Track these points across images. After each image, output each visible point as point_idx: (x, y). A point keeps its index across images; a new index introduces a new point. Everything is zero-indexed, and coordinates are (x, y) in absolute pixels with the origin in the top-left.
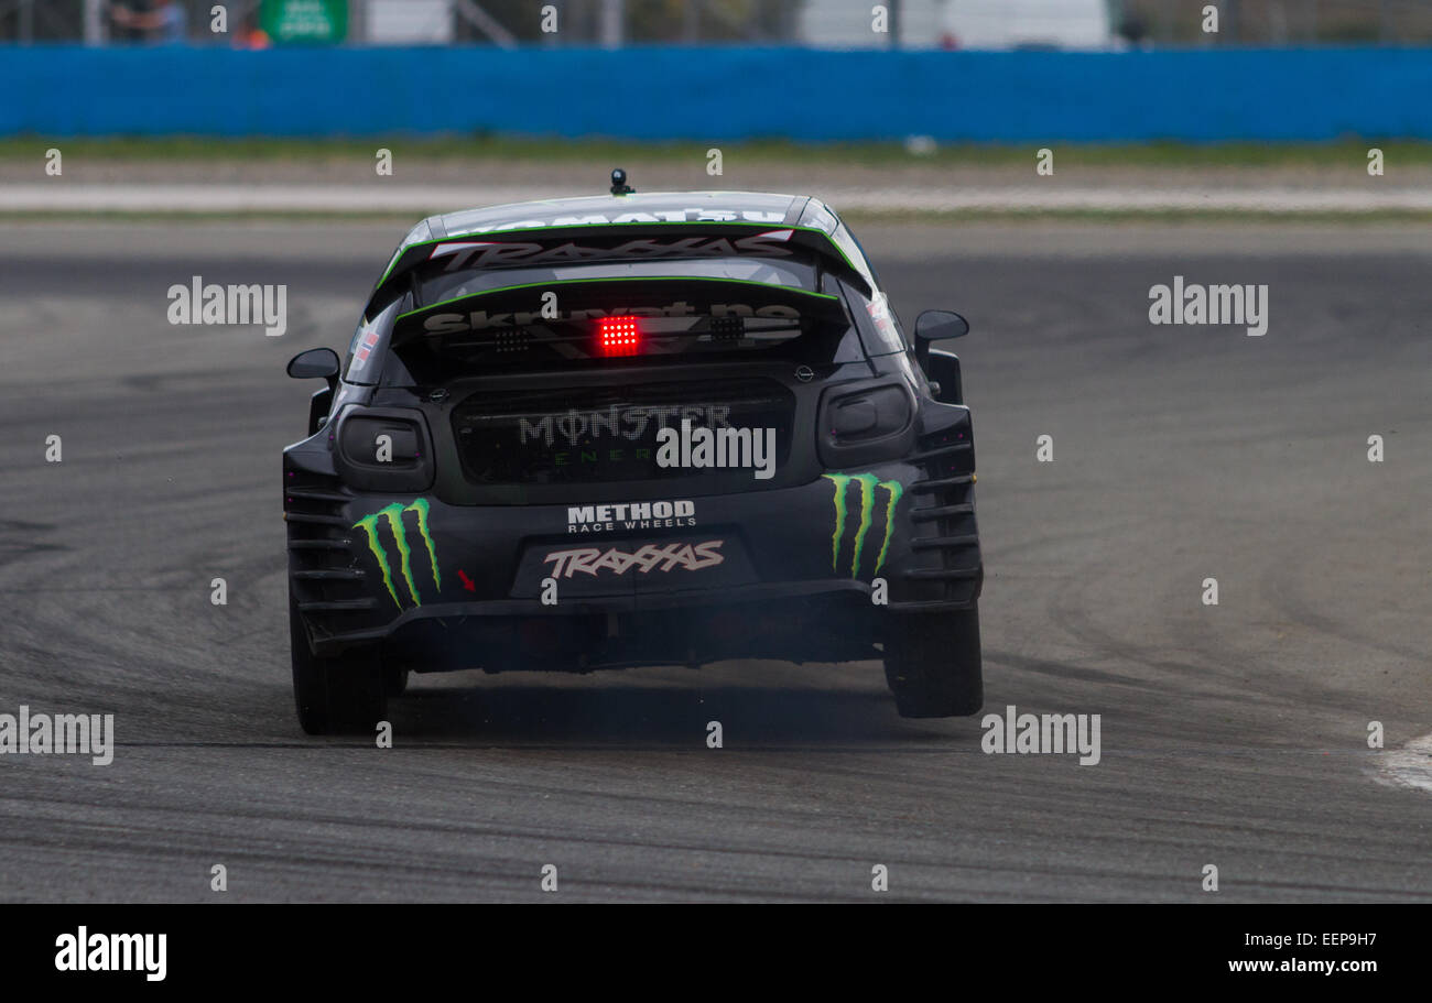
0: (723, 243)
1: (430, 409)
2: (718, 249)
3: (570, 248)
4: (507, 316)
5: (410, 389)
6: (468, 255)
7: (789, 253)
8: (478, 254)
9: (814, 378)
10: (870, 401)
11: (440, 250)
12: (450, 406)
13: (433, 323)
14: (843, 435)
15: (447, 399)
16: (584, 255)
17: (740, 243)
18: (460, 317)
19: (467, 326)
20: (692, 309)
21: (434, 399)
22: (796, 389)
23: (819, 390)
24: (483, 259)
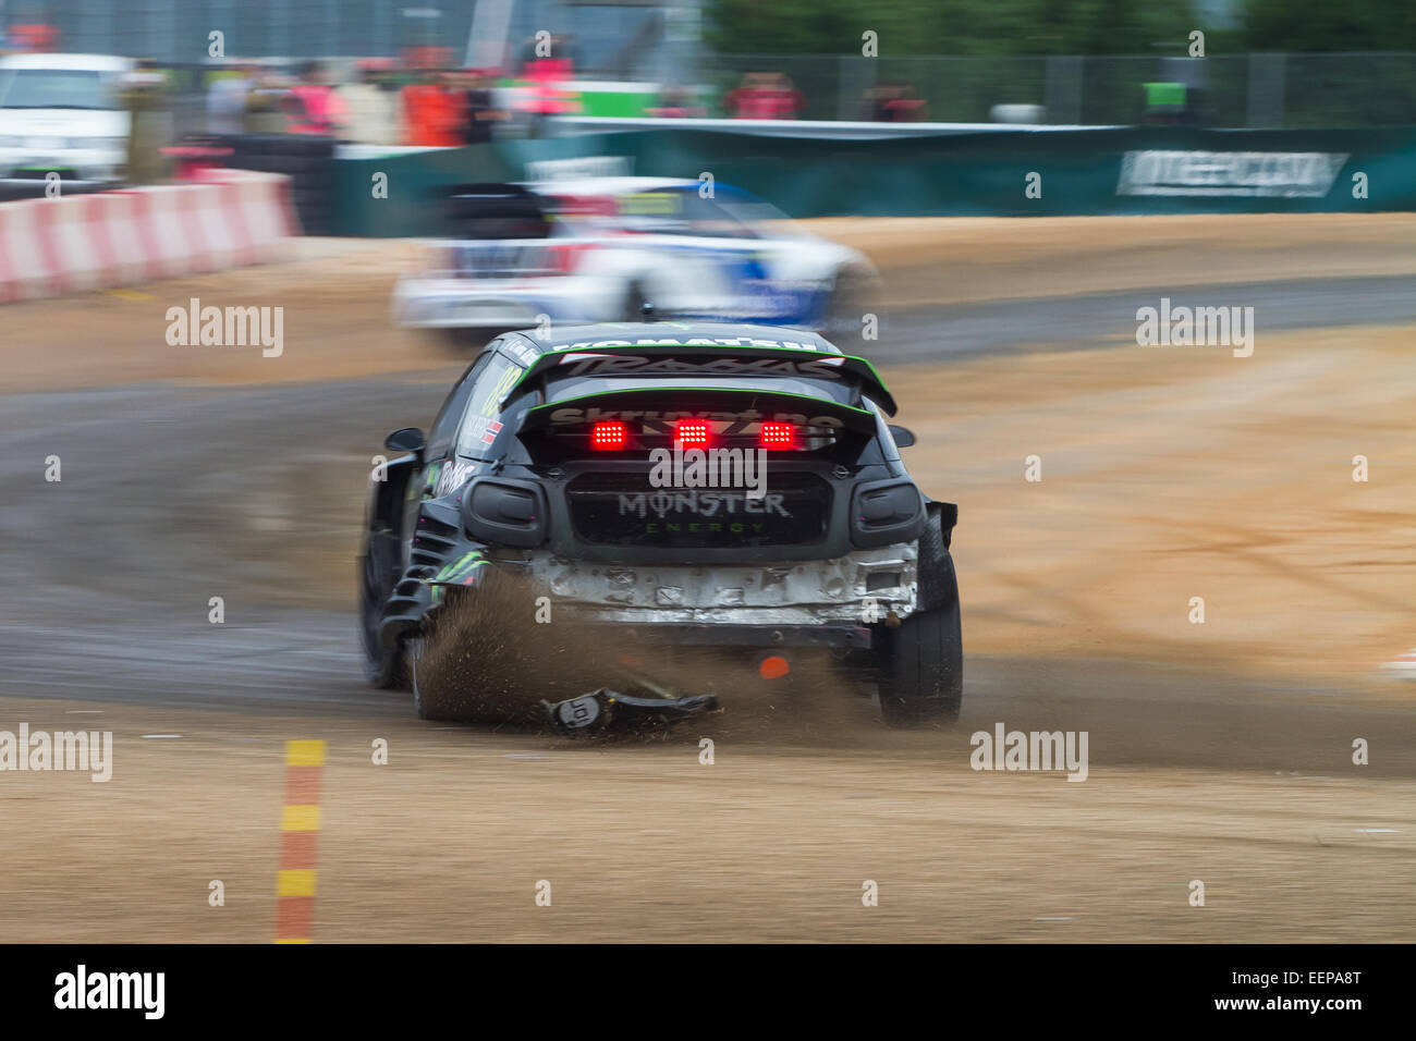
0: (789, 365)
1: (548, 485)
2: (783, 369)
3: (669, 362)
4: (614, 413)
5: (529, 467)
6: (589, 363)
7: (838, 376)
8: (597, 363)
9: (849, 476)
10: (889, 494)
11: (568, 359)
12: (566, 481)
13: (558, 416)
14: (870, 521)
15: (562, 477)
16: (680, 369)
17: (803, 366)
18: (580, 412)
19: (581, 419)
20: (759, 416)
21: (553, 476)
22: (835, 484)
23: (852, 486)
24: (601, 367)
